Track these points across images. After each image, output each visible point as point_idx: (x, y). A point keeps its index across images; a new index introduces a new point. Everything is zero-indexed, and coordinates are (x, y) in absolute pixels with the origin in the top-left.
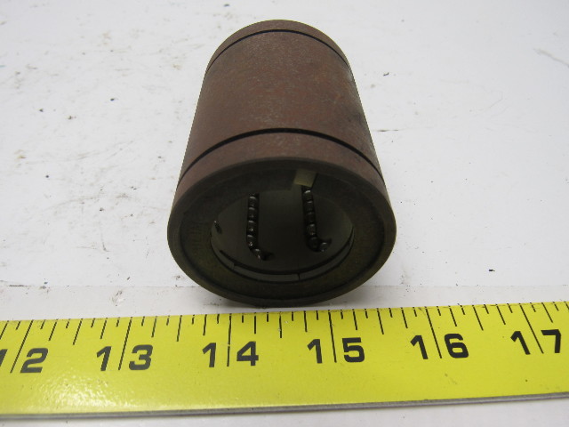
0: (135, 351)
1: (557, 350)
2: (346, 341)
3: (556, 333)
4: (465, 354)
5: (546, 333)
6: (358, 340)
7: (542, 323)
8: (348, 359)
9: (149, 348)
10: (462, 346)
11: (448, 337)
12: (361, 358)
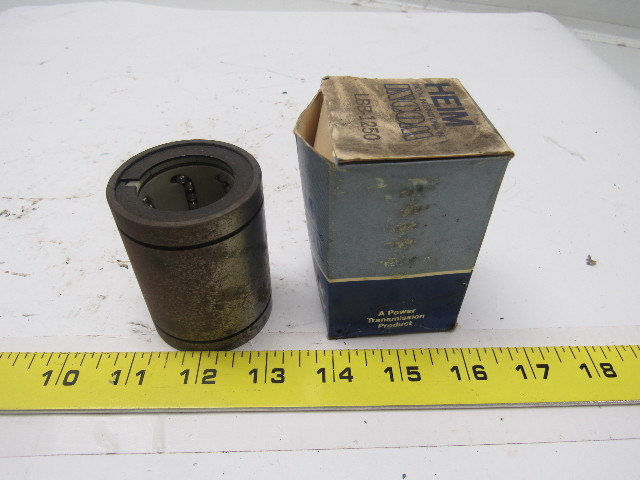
0: (274, 371)
1: (545, 377)
2: (408, 368)
3: (546, 367)
4: (485, 378)
5: (539, 366)
6: (416, 368)
7: (537, 359)
8: (410, 379)
9: (282, 370)
10: (484, 373)
11: (474, 368)
12: (419, 379)
